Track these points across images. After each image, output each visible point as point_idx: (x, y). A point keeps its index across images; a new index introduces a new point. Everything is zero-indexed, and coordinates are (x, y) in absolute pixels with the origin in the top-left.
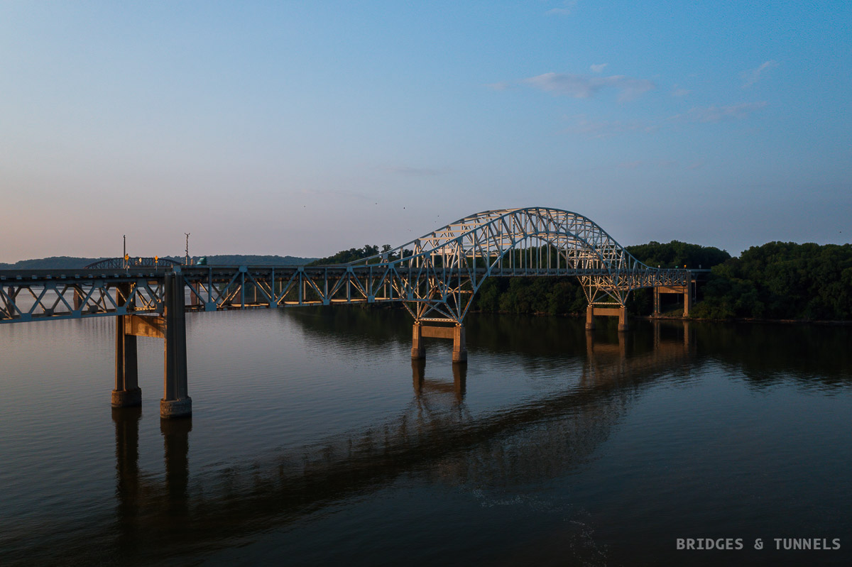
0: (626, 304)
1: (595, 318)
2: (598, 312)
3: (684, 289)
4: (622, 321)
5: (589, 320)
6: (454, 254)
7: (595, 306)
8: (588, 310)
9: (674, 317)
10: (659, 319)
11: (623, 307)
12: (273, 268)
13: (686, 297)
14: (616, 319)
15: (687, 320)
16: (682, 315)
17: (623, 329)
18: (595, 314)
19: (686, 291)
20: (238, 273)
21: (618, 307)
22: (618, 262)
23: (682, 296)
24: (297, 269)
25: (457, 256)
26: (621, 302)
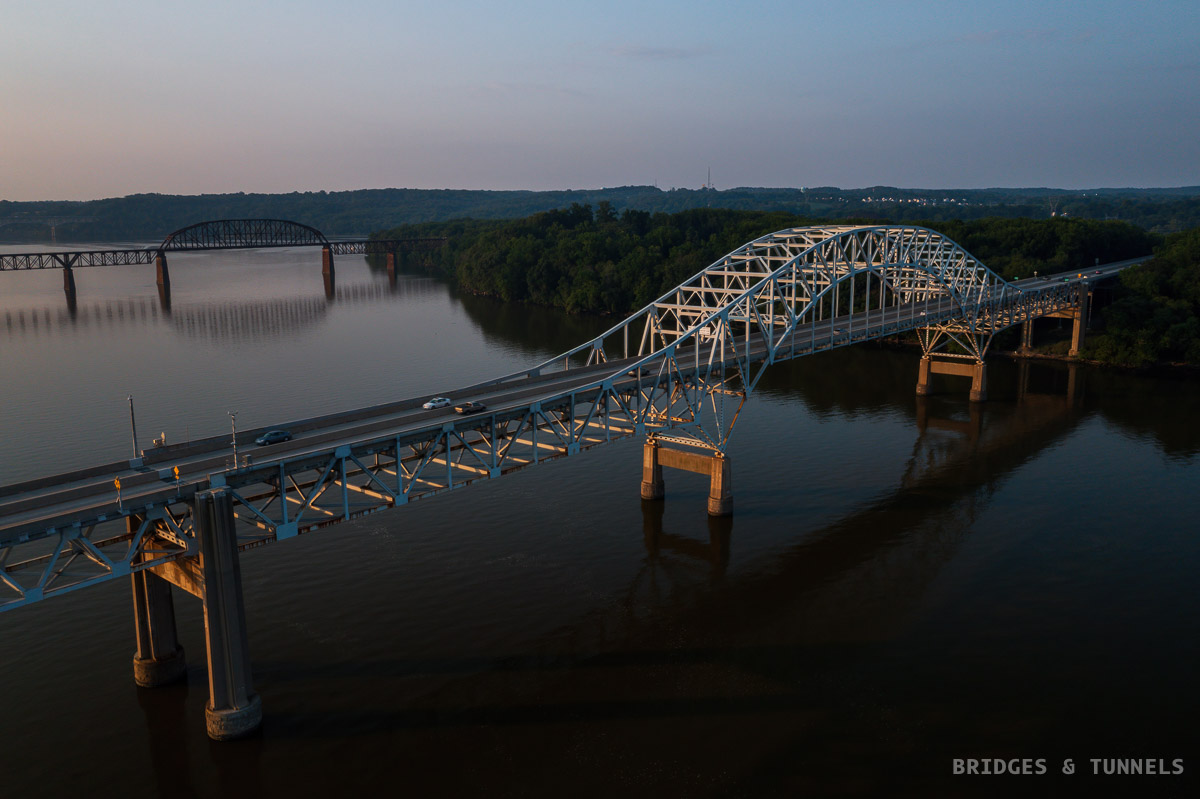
0: (986, 358)
1: (933, 378)
2: (939, 368)
3: (1074, 312)
4: (977, 385)
5: (923, 379)
6: (715, 337)
7: (936, 359)
8: (923, 365)
9: (1053, 356)
10: (1029, 358)
11: (981, 363)
12: (398, 437)
13: (1077, 324)
14: (969, 380)
15: (1076, 362)
16: (1067, 353)
17: (978, 398)
18: (933, 370)
19: (1077, 314)
20: (333, 461)
21: (973, 362)
22: (978, 290)
23: (1069, 323)
24: (441, 429)
25: (719, 342)
26: (978, 356)
